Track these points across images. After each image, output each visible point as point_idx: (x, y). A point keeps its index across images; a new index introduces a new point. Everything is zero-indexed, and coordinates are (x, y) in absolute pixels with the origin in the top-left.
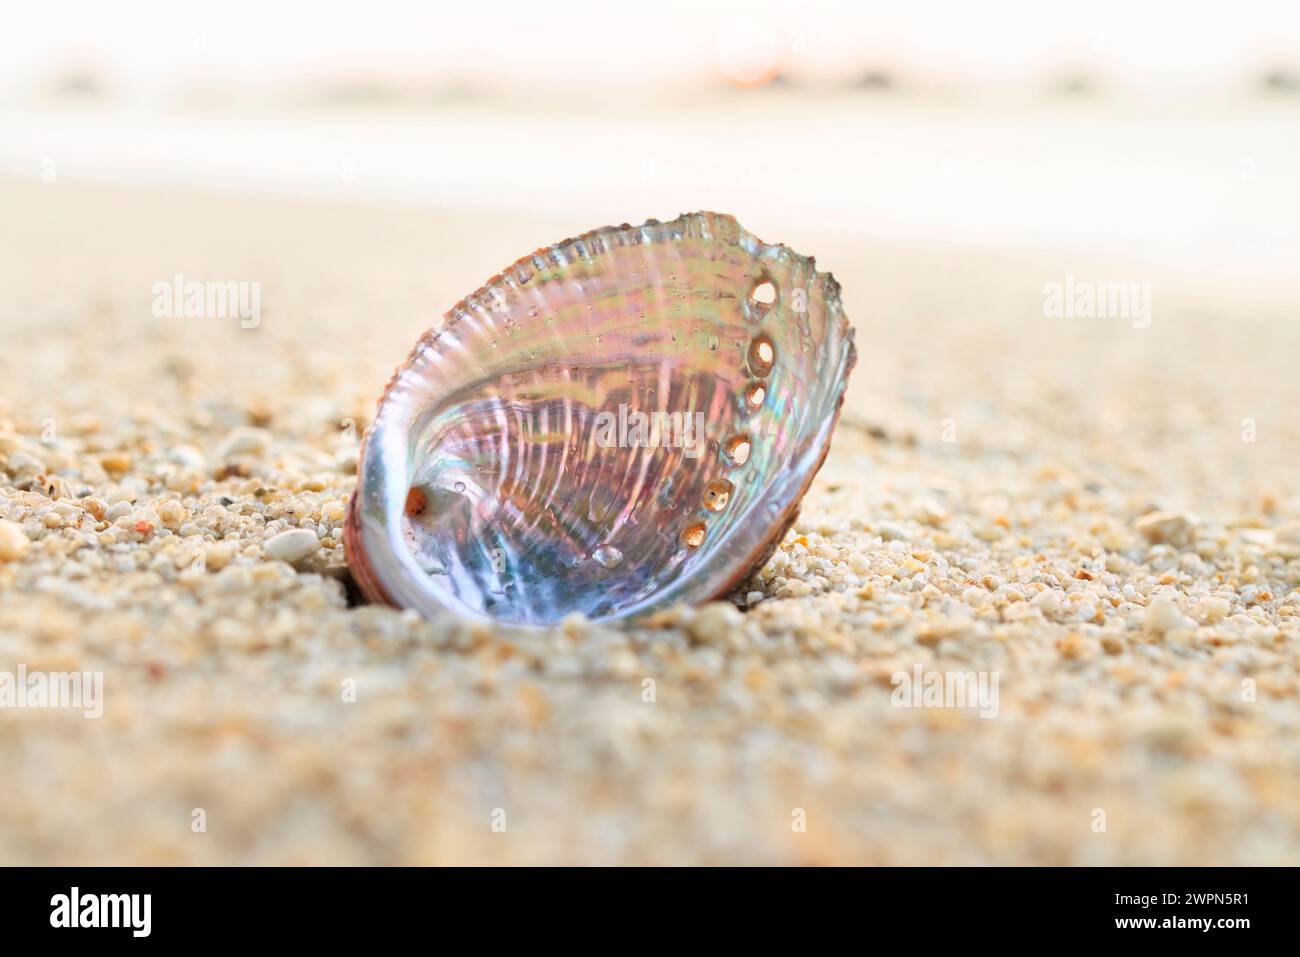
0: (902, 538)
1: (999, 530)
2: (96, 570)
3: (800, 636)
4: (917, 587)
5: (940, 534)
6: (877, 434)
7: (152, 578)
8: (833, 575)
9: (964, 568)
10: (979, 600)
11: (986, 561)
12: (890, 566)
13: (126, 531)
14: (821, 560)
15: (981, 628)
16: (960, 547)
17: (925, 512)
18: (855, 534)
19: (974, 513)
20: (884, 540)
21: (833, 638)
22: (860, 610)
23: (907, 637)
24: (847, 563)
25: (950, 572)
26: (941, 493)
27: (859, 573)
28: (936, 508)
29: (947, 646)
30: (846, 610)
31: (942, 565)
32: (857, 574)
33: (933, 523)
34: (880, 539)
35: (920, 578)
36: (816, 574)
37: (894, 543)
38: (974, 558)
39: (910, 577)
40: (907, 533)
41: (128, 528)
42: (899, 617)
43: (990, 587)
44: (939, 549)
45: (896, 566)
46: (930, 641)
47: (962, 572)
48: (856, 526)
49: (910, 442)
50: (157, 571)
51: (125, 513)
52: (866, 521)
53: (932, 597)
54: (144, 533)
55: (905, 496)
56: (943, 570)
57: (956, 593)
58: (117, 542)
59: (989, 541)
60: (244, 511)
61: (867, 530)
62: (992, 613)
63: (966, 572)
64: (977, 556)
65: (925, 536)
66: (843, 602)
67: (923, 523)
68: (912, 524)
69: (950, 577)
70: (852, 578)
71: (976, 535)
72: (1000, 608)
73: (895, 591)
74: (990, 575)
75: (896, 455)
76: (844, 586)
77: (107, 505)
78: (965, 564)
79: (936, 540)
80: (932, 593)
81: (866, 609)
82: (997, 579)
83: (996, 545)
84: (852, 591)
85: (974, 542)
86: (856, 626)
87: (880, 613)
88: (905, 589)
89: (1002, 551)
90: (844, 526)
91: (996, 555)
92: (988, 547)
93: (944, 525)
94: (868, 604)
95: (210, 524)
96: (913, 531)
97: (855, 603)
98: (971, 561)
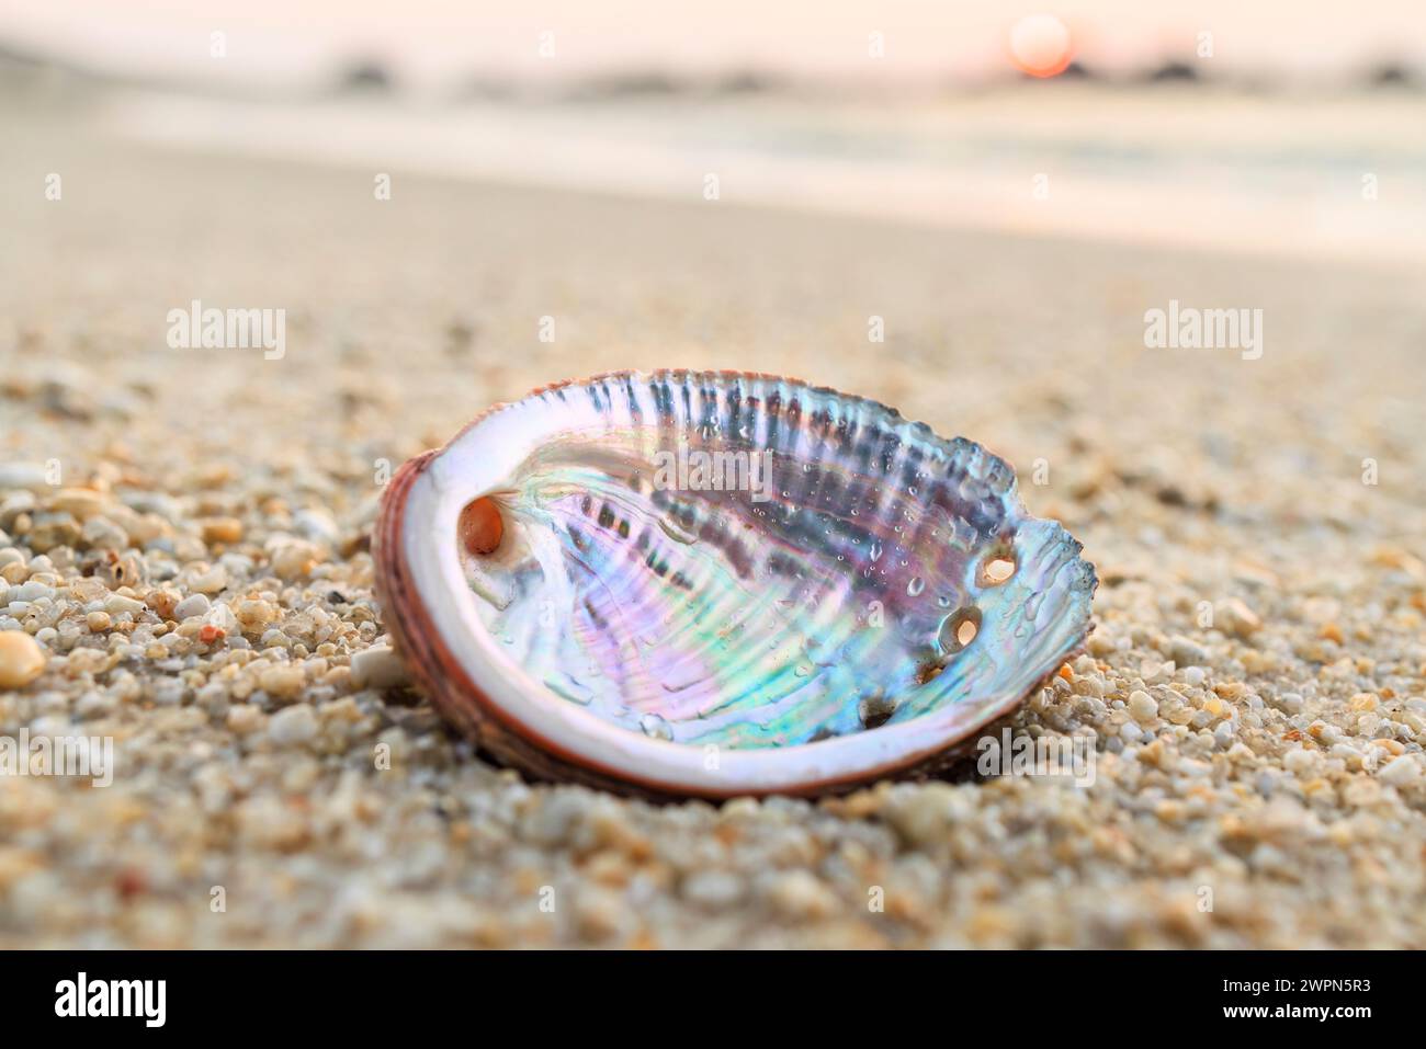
0: (1201, 661)
1: (1329, 645)
2: (127, 700)
3: (1055, 829)
4: (1223, 745)
5: (1252, 653)
6: (1170, 498)
7: (194, 715)
8: (1106, 724)
9: (1282, 707)
10: (1308, 769)
11: (1315, 699)
12: (1187, 709)
13: (187, 639)
14: (1089, 700)
15: (1311, 822)
16: (1277, 672)
17: (1231, 617)
18: (1139, 653)
19: (1294, 619)
20: (1178, 666)
21: (1103, 836)
22: (1142, 785)
23: (1207, 838)
24: (1126, 702)
25: (1266, 715)
26: (1252, 587)
27: (1142, 720)
28: (1245, 614)
29: (1266, 855)
30: (1120, 784)
31: (1255, 706)
32: (1140, 722)
33: (1240, 634)
34: (1172, 664)
35: (1225, 729)
36: (1084, 722)
37: (1192, 671)
38: (1297, 692)
39: (1212, 726)
40: (1207, 652)
41: (190, 636)
42: (1197, 802)
43: (1322, 742)
44: (1251, 676)
45: (1192, 709)
46: (1239, 844)
47: (1284, 716)
48: (1140, 641)
49: (1211, 507)
50: (204, 706)
51: (198, 611)
52: (1154, 633)
53: (1242, 762)
54: (211, 642)
55: (1204, 590)
56: (1258, 713)
57: (1273, 753)
58: (170, 656)
59: (1317, 663)
60: (354, 616)
61: (1155, 646)
62: (1326, 792)
63: (1289, 715)
64: (1301, 688)
65: (1231, 655)
66: (1117, 771)
67: (1229, 636)
68: (1215, 636)
69: (1266, 725)
70: (1132, 730)
71: (1298, 654)
72: (1337, 783)
73: (1192, 752)
74: (1319, 722)
75: (1195, 527)
76: (1120, 741)
77: (180, 598)
78: (1285, 701)
79: (1246, 661)
80: (1243, 756)
81: (1152, 784)
82: (1331, 730)
83: (1326, 670)
84: (1131, 751)
85: (1295, 664)
86: (1136, 813)
87: (1172, 794)
88: (1205, 747)
89: (1336, 680)
90: (1124, 642)
91: (1327, 685)
92: (1316, 673)
93: (1258, 637)
94: (1155, 775)
95: (302, 631)
96: (1214, 647)
97: (1134, 772)
98: (1293, 697)
